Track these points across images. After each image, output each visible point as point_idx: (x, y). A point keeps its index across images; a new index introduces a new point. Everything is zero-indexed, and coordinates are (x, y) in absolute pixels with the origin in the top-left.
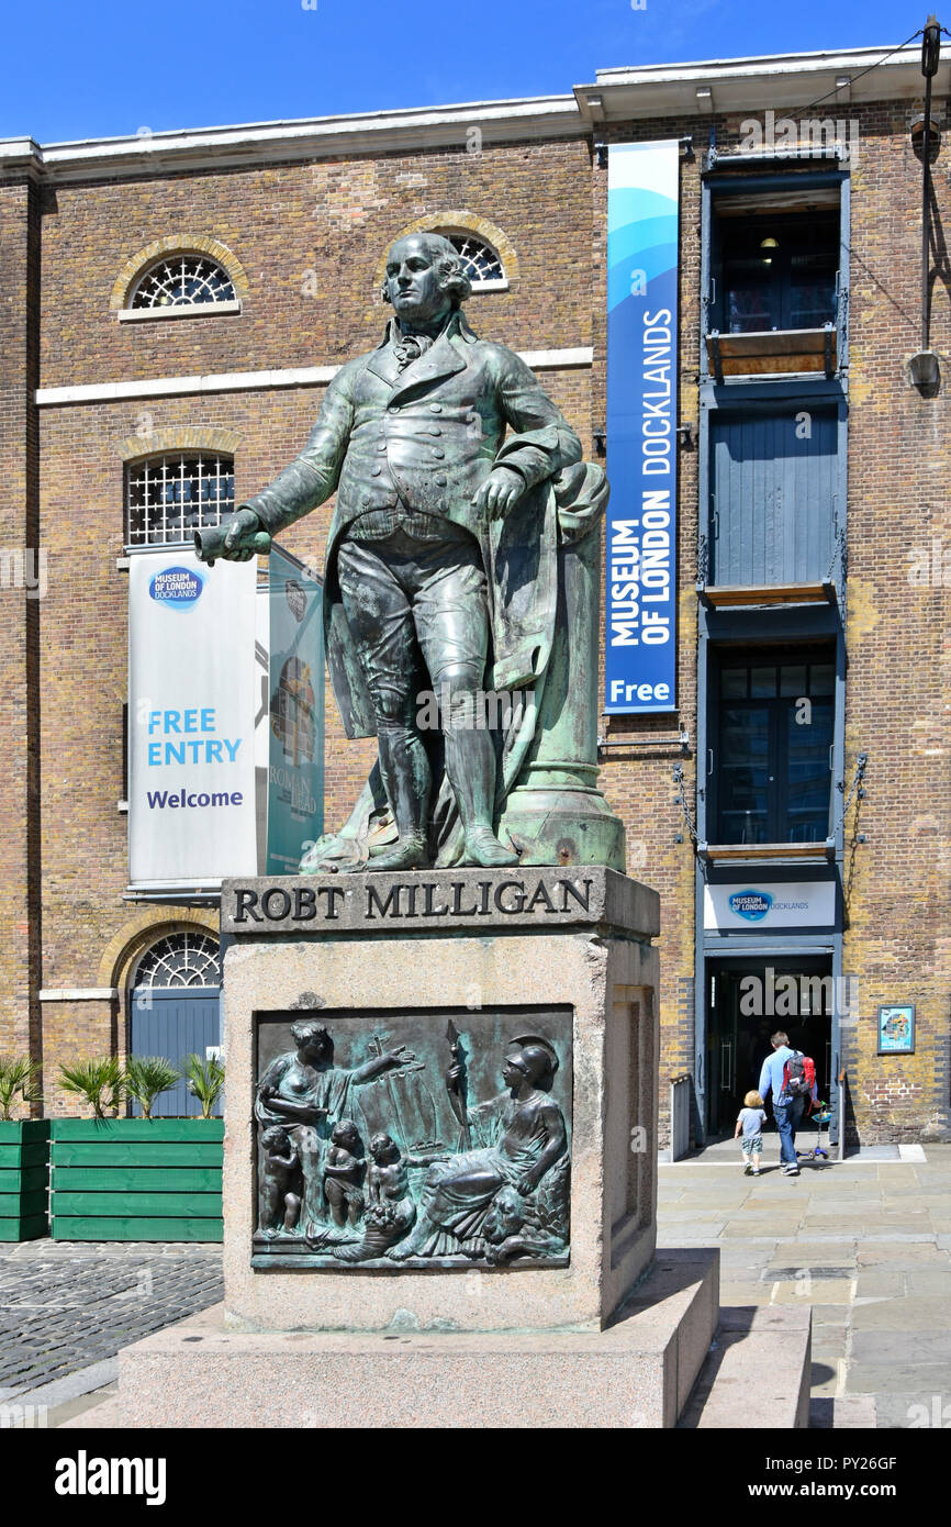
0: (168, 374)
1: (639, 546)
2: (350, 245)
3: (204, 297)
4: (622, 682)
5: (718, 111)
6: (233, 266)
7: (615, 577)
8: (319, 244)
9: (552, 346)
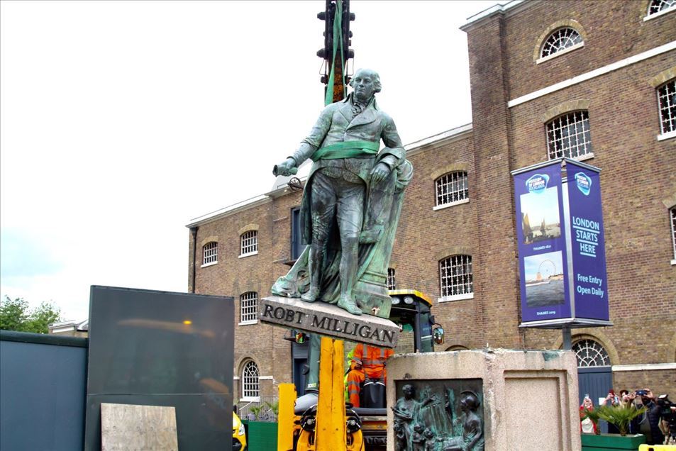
3: (570, 44)
6: (579, 28)
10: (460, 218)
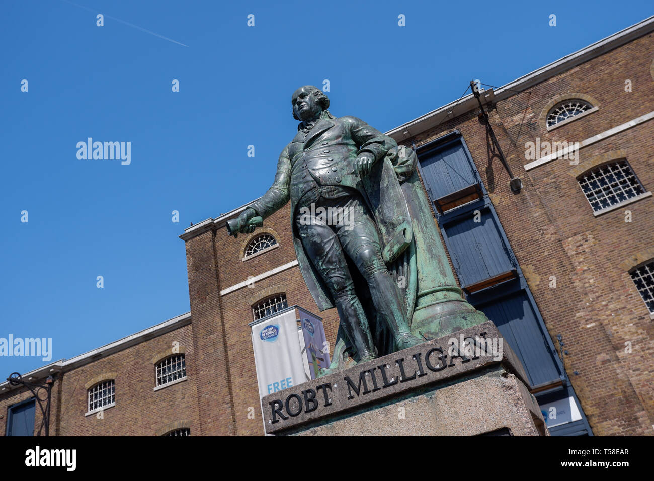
0: (260, 273)
3: (268, 246)
5: (412, 136)
6: (274, 234)
10: (179, 395)
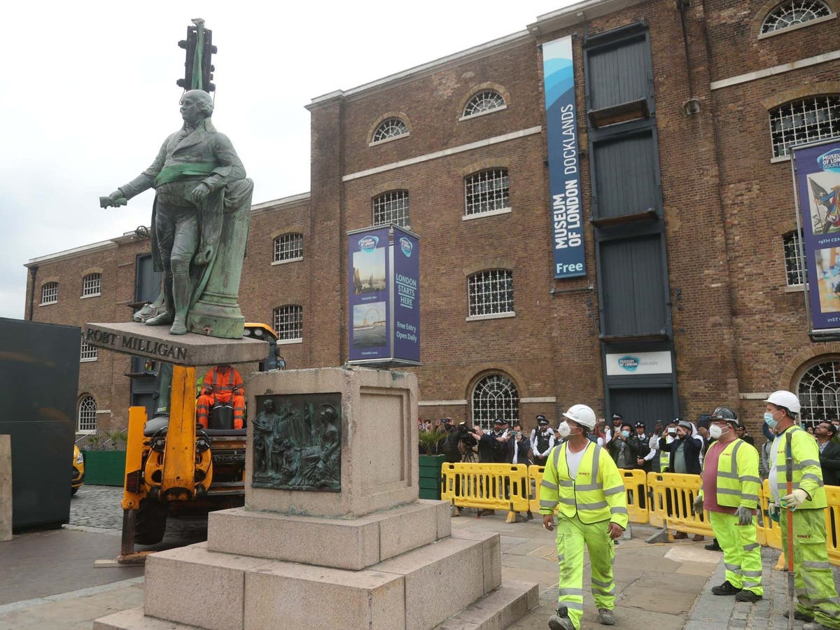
0: (386, 164)
1: (565, 205)
2: (447, 105)
3: (398, 133)
4: (561, 264)
5: (587, 19)
6: (406, 120)
7: (556, 219)
8: (436, 106)
9: (526, 128)
